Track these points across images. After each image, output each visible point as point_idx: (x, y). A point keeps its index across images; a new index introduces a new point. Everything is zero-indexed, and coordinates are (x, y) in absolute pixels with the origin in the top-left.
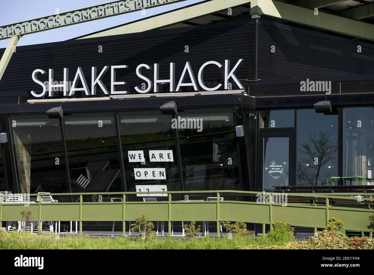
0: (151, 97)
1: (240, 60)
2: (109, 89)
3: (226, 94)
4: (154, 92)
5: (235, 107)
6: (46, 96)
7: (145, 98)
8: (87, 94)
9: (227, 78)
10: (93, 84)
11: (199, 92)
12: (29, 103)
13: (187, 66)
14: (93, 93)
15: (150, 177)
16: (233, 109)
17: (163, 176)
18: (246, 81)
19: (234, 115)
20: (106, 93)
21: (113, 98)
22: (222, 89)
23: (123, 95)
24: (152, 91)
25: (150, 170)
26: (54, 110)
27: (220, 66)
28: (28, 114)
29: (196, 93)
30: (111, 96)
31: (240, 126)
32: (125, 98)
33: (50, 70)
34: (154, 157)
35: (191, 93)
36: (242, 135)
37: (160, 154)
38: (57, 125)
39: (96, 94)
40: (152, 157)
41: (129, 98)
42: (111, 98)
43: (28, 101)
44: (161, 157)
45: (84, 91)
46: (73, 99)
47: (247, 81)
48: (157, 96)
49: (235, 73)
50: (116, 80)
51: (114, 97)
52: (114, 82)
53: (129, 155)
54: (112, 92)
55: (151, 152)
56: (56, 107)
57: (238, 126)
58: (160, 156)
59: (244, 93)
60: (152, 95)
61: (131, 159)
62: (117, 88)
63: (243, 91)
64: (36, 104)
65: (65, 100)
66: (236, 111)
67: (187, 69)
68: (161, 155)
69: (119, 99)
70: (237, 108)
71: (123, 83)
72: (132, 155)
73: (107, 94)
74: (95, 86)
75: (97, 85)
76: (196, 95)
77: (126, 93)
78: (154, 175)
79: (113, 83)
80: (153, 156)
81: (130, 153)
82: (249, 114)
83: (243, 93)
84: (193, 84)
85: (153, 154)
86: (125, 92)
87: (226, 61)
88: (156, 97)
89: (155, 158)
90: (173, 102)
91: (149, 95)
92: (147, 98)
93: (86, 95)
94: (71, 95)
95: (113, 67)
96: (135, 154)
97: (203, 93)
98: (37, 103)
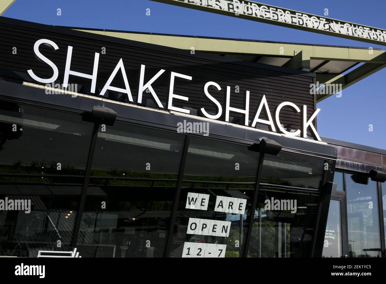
4: (226, 120)
9: (306, 125)
10: (142, 88)
13: (264, 101)
14: (140, 101)
15: (208, 232)
17: (226, 232)
22: (301, 135)
25: (210, 223)
27: (298, 110)
33: (70, 48)
34: (222, 206)
35: (272, 132)
37: (230, 202)
38: (78, 134)
40: (219, 205)
43: (26, 84)
44: (230, 207)
45: (126, 95)
52: (173, 94)
53: (189, 198)
54: (170, 107)
55: (219, 198)
58: (230, 205)
61: (190, 204)
67: (264, 104)
68: (231, 204)
70: (331, 161)
71: (186, 99)
72: (193, 199)
73: (163, 108)
74: (143, 92)
75: (147, 92)
77: (189, 113)
78: (215, 230)
79: (172, 96)
80: (221, 204)
81: (191, 195)
84: (271, 123)
85: (221, 201)
86: (187, 111)
87: (305, 107)
89: (222, 207)
93: (129, 100)
94: (104, 94)
95: (174, 75)
96: (197, 198)
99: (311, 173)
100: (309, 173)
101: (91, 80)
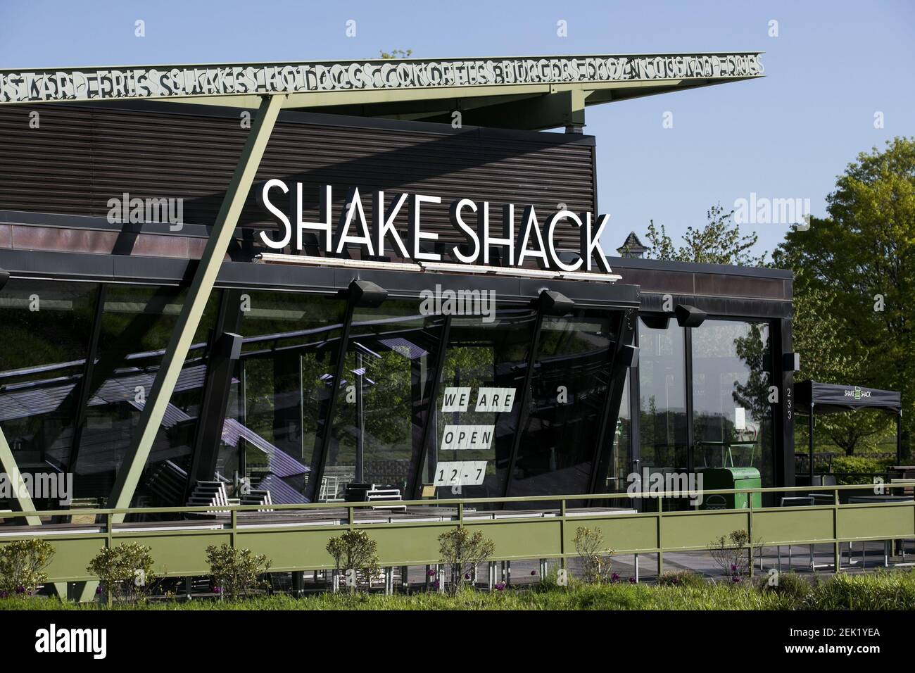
1: (607, 217)
4: (485, 262)
6: (292, 249)
8: (372, 253)
9: (590, 248)
10: (382, 231)
13: (533, 215)
14: (381, 253)
15: (465, 445)
17: (487, 442)
20: (406, 255)
22: (583, 268)
23: (433, 262)
25: (469, 429)
27: (579, 222)
30: (422, 264)
33: (300, 186)
34: (485, 402)
37: (495, 395)
40: (482, 402)
42: (425, 269)
44: (495, 402)
45: (366, 246)
46: (355, 263)
48: (498, 272)
51: (428, 266)
52: (420, 231)
53: (446, 395)
54: (418, 255)
55: (483, 391)
58: (494, 400)
61: (446, 405)
62: (426, 246)
65: (338, 261)
66: (628, 316)
67: (533, 223)
68: (496, 398)
71: (436, 237)
72: (451, 396)
73: (409, 257)
77: (439, 259)
78: (474, 440)
79: (419, 235)
80: (483, 401)
81: (450, 391)
84: (543, 254)
85: (484, 396)
86: (438, 257)
87: (589, 216)
88: (495, 274)
89: (485, 405)
93: (370, 254)
94: (341, 252)
95: (419, 198)
96: (455, 395)
97: (565, 275)
99: (600, 333)
100: (597, 333)
101: (326, 231)
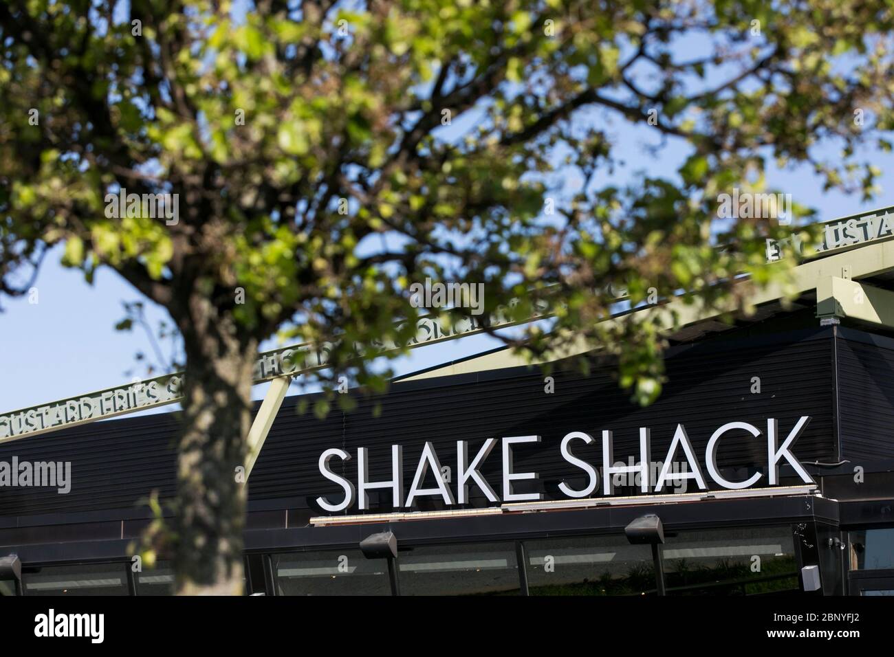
0: (597, 506)
1: (803, 420)
2: (498, 489)
3: (774, 496)
4: (605, 494)
5: (798, 524)
6: (353, 509)
7: (584, 507)
8: (448, 501)
9: (773, 459)
10: (462, 479)
11: (711, 493)
12: (314, 525)
13: (680, 435)
14: (461, 500)
16: (794, 529)
18: (814, 465)
19: (797, 542)
20: (492, 498)
21: (511, 510)
22: (763, 483)
23: (531, 503)
24: (598, 493)
26: (377, 541)
27: (756, 432)
28: (313, 549)
29: (705, 495)
30: (504, 506)
31: (812, 567)
32: (538, 510)
33: (361, 451)
35: (691, 494)
36: (817, 586)
38: (380, 574)
39: (468, 503)
41: (546, 510)
42: (505, 511)
43: (313, 520)
45: (441, 496)
46: (417, 515)
47: (818, 466)
48: (612, 503)
49: (792, 448)
50: (515, 470)
51: (512, 508)
52: (510, 473)
54: (507, 496)
56: (380, 531)
57: (808, 568)
59: (815, 491)
60: (599, 500)
62: (517, 487)
63: (814, 487)
64: (329, 527)
65: (397, 515)
66: (800, 532)
67: (679, 443)
69: (522, 511)
70: (804, 526)
71: (531, 476)
73: (496, 500)
74: (465, 484)
75: (470, 482)
76: (703, 500)
77: (538, 498)
79: (508, 476)
82: (828, 539)
83: (812, 492)
84: (696, 474)
86: (537, 496)
87: (771, 423)
88: (609, 505)
90: (654, 515)
91: (593, 502)
92: (589, 507)
93: (447, 503)
94: (410, 506)
95: (506, 441)
97: (719, 495)
98: (333, 524)
99: (782, 554)
100: (776, 555)
101: (392, 488)
